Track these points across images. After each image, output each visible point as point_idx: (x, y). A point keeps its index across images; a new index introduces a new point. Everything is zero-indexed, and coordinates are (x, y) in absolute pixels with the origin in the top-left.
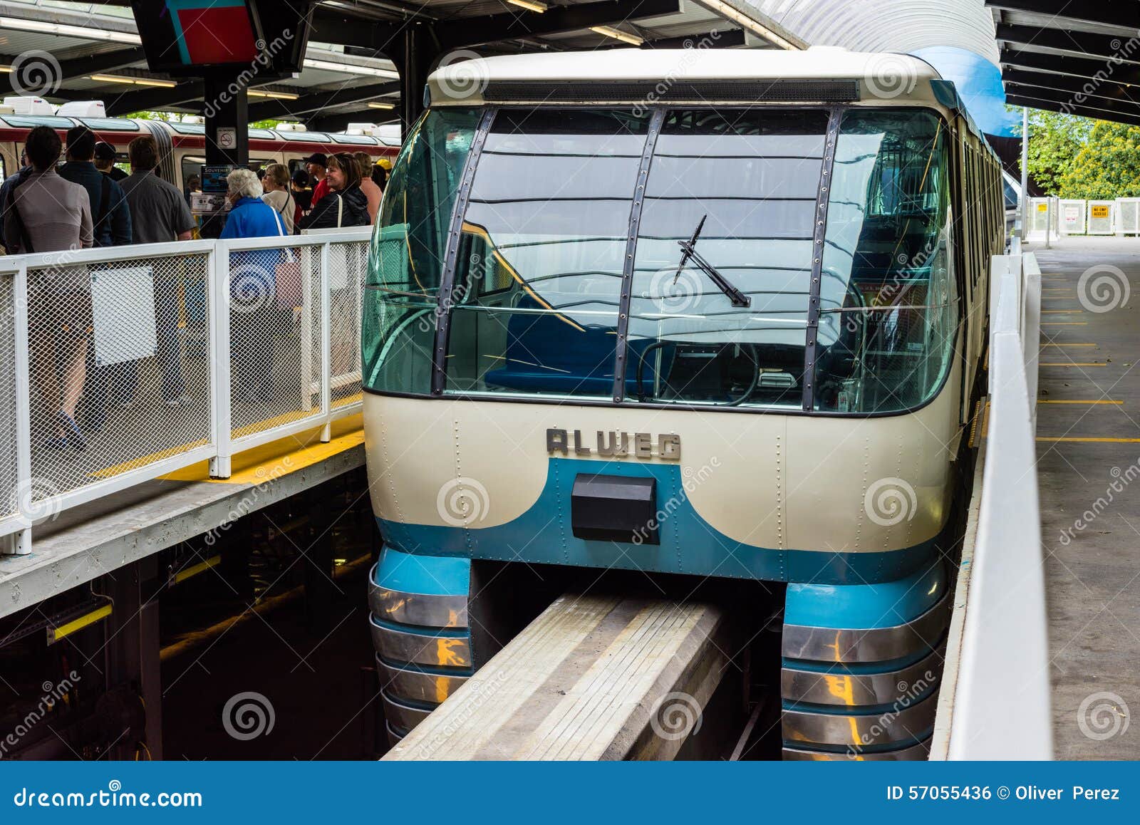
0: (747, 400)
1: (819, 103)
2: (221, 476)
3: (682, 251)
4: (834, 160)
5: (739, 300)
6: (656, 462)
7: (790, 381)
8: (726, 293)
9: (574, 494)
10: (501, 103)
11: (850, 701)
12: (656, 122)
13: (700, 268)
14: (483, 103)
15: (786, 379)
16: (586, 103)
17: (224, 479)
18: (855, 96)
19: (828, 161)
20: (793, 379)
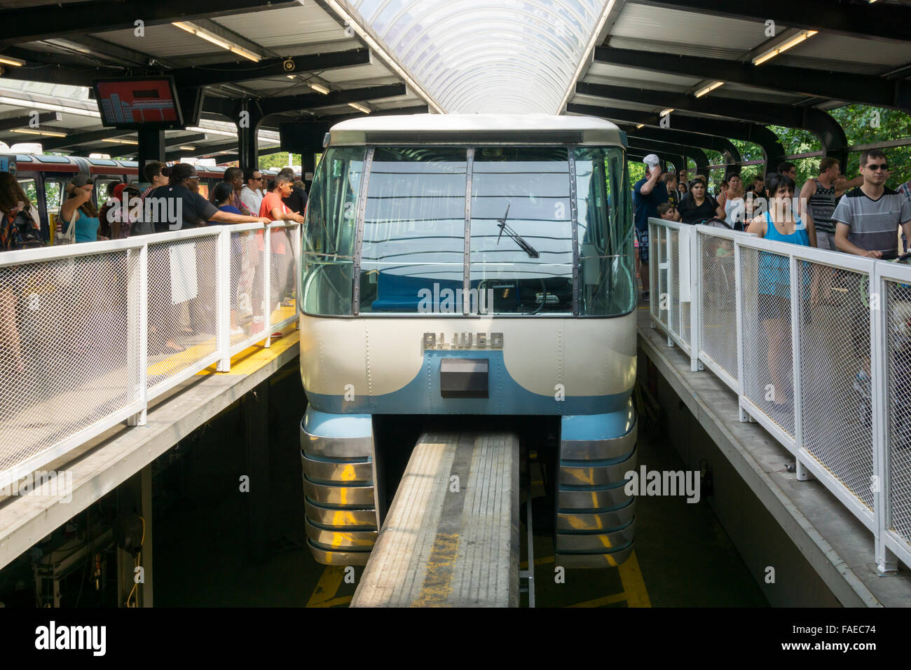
0: (541, 311)
1: (560, 144)
2: (224, 371)
3: (499, 225)
4: (575, 175)
5: (533, 253)
6: (488, 349)
7: (555, 300)
8: (525, 250)
9: (442, 371)
10: (376, 144)
11: (592, 483)
12: (470, 153)
13: (509, 236)
14: (365, 144)
15: (552, 298)
16: (427, 144)
17: (227, 372)
18: (580, 139)
19: (572, 174)
20: (557, 298)
